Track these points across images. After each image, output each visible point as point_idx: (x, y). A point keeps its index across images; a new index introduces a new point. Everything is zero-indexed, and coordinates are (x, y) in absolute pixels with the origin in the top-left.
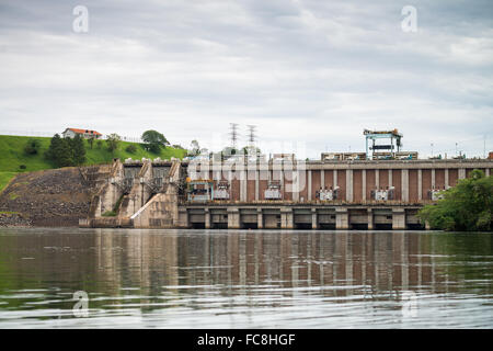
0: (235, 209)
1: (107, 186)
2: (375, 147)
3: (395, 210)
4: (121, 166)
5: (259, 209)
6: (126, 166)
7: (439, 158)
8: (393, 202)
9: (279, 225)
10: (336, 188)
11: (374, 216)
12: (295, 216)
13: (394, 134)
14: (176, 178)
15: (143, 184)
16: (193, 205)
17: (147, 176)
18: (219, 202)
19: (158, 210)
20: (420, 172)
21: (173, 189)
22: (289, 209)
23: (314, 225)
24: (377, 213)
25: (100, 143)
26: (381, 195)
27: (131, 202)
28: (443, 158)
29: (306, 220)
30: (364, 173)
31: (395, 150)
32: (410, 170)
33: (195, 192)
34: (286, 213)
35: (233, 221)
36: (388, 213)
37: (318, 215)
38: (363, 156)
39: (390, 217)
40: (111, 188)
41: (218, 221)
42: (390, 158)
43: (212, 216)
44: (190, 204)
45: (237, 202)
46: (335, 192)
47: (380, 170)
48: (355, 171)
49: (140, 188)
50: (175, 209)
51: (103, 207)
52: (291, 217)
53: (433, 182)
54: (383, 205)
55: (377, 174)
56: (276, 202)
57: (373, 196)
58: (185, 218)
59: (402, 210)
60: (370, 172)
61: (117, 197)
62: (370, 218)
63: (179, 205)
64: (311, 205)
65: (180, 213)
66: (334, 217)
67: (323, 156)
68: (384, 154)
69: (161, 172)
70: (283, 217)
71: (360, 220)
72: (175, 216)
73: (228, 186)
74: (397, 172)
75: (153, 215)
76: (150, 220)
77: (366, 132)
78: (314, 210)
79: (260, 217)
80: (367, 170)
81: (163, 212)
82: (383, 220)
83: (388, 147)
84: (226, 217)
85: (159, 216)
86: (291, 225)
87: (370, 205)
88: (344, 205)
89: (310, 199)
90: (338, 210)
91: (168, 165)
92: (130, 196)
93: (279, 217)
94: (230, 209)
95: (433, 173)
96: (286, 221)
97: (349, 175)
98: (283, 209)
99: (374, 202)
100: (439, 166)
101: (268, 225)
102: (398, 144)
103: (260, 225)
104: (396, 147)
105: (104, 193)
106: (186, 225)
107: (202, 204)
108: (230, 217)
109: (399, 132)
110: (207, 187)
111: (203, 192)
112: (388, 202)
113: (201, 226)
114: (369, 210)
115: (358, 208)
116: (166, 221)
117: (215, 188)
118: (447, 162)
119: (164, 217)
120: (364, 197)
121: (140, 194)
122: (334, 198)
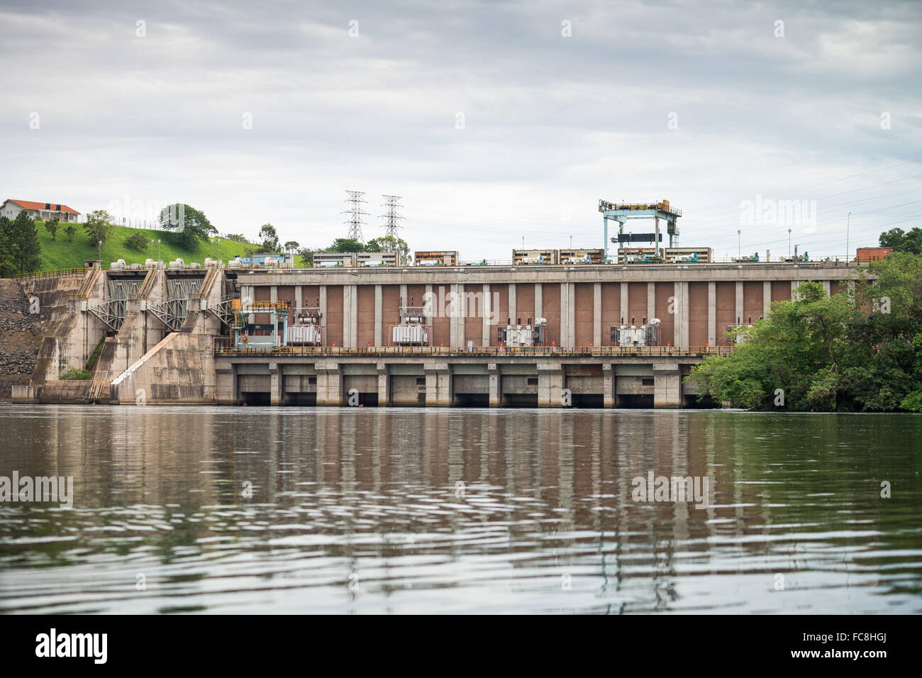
0: (332, 365)
1: (73, 317)
2: (623, 238)
3: (659, 366)
4: (101, 276)
5: (381, 363)
6: (112, 277)
7: (755, 259)
8: (656, 350)
9: (422, 397)
10: (539, 320)
11: (616, 379)
12: (454, 378)
13: (662, 210)
14: (214, 300)
15: (146, 313)
16: (246, 356)
17: (156, 297)
18: (298, 350)
19: (171, 368)
20: (712, 288)
21: (208, 322)
22: (443, 366)
23: (494, 398)
24: (622, 373)
25: (70, 230)
26: (632, 336)
27: (120, 351)
28: (762, 259)
29: (477, 387)
30: (597, 291)
31: (665, 244)
32: (691, 284)
33: (251, 329)
34: (437, 373)
35: (327, 389)
36: (646, 373)
37: (502, 378)
38: (598, 256)
39: (649, 381)
40: (80, 321)
41: (297, 390)
42: (655, 260)
43: (284, 378)
44: (239, 355)
45: (335, 350)
46: (537, 329)
47: (630, 284)
48: (578, 285)
49: (140, 322)
50: (208, 364)
51: (63, 361)
52: (445, 382)
53: (739, 308)
54: (634, 356)
55: (624, 292)
56: (416, 350)
57: (614, 338)
58: (228, 383)
59: (674, 367)
60: (610, 287)
61: (93, 339)
62: (607, 384)
63: (217, 356)
64: (487, 356)
65: (219, 372)
66: (534, 381)
67: (517, 255)
68: (640, 252)
69: (185, 289)
70: (430, 381)
71: (588, 387)
72: (208, 380)
73: (318, 318)
74: (665, 288)
75: (160, 375)
76: (154, 387)
77: (605, 206)
78: (492, 366)
79: (383, 382)
80: (603, 284)
81: (182, 372)
82: (635, 388)
83: (649, 238)
84: (313, 380)
85: (174, 378)
86: (445, 397)
87: (608, 357)
88: (555, 357)
89: (486, 343)
90: (542, 366)
91: (199, 275)
92: (118, 339)
93: (421, 380)
94: (320, 365)
95: (739, 290)
96: (436, 390)
97: (567, 295)
98: (429, 365)
99: (616, 350)
100: (752, 275)
101: (400, 397)
102: (672, 231)
103: (383, 397)
104: (666, 236)
105: (65, 331)
106: (232, 398)
107: (264, 355)
108: (321, 381)
109: (673, 207)
110: (274, 321)
111: (267, 329)
112: (646, 350)
113: (261, 399)
114: (607, 367)
115: (584, 362)
116: (189, 390)
117: (292, 322)
118: (769, 266)
119: (185, 380)
120: (597, 340)
121: (140, 333)
122: (536, 341)
